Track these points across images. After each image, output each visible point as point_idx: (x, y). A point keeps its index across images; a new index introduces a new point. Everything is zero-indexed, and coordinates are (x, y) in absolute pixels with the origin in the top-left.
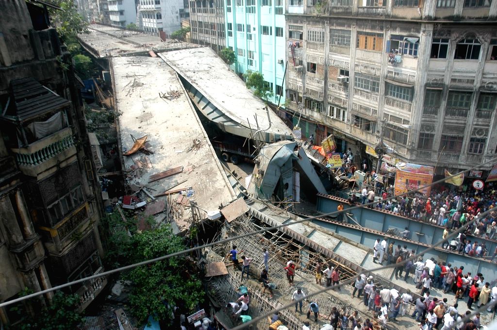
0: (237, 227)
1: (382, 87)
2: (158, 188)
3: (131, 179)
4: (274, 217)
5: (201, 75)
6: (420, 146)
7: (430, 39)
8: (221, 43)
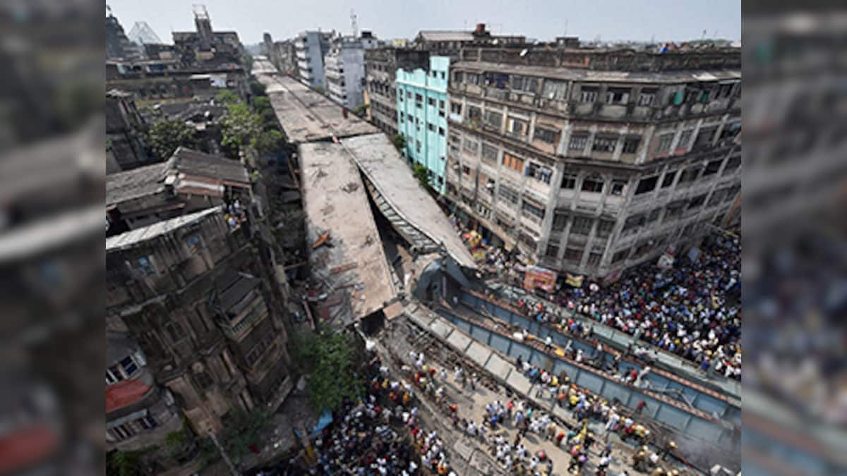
0: (395, 325)
1: (520, 202)
2: (338, 281)
3: (316, 270)
4: (421, 317)
5: (374, 164)
6: (547, 254)
7: (561, 175)
8: (394, 126)
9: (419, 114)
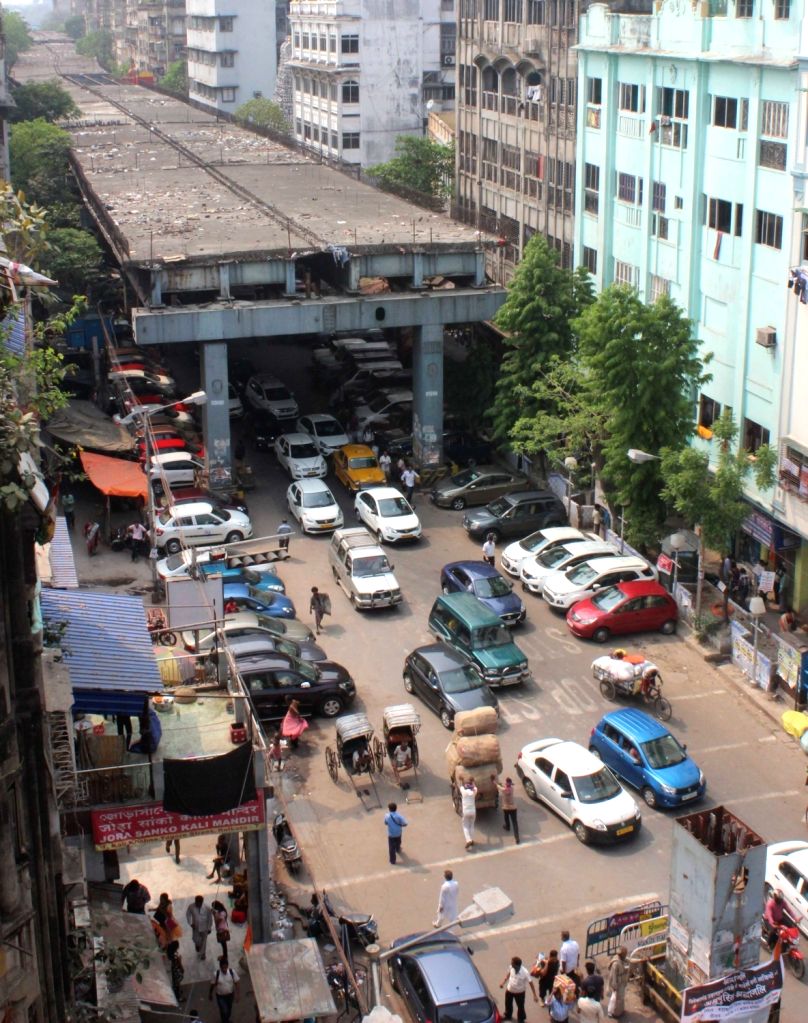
8: (557, 228)
9: (672, 168)
